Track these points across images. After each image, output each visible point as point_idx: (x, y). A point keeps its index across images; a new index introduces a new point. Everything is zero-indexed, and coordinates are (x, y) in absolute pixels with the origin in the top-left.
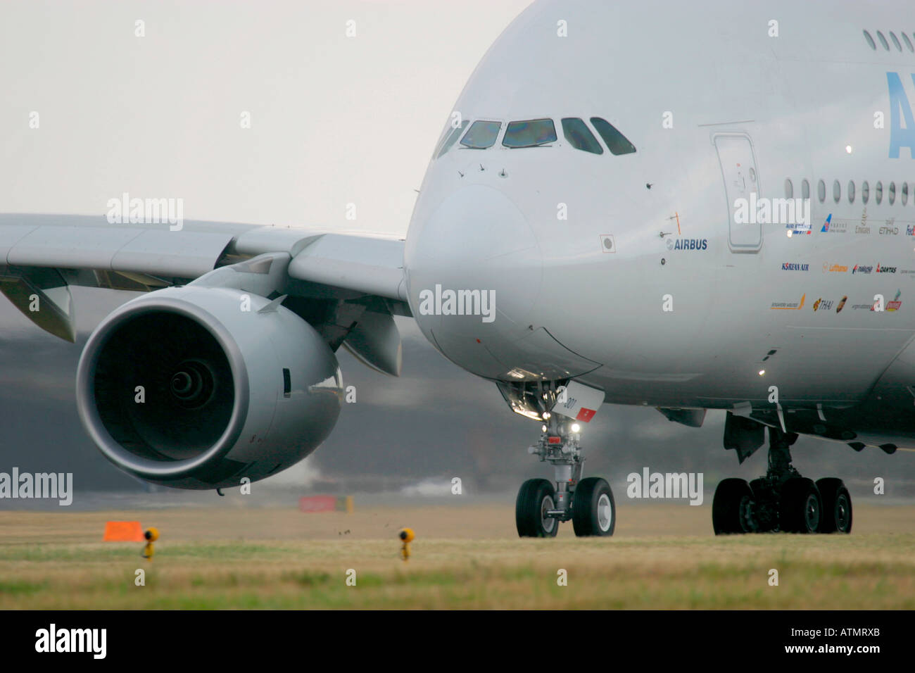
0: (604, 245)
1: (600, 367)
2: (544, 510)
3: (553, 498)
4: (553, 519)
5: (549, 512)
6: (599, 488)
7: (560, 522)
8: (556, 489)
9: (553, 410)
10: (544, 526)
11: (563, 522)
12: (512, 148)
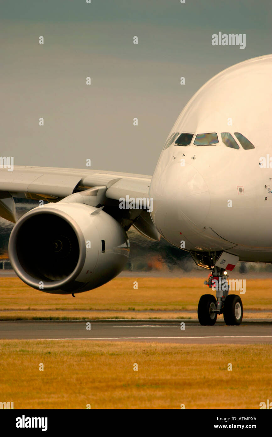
0: (239, 191)
1: (236, 246)
2: (211, 309)
3: (215, 303)
4: (215, 314)
5: (213, 310)
6: (236, 299)
7: (218, 315)
8: (216, 300)
9: (215, 265)
10: (211, 317)
11: (219, 314)
12: (198, 146)
